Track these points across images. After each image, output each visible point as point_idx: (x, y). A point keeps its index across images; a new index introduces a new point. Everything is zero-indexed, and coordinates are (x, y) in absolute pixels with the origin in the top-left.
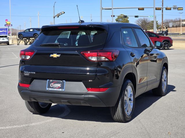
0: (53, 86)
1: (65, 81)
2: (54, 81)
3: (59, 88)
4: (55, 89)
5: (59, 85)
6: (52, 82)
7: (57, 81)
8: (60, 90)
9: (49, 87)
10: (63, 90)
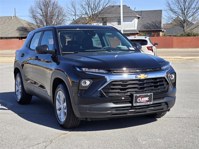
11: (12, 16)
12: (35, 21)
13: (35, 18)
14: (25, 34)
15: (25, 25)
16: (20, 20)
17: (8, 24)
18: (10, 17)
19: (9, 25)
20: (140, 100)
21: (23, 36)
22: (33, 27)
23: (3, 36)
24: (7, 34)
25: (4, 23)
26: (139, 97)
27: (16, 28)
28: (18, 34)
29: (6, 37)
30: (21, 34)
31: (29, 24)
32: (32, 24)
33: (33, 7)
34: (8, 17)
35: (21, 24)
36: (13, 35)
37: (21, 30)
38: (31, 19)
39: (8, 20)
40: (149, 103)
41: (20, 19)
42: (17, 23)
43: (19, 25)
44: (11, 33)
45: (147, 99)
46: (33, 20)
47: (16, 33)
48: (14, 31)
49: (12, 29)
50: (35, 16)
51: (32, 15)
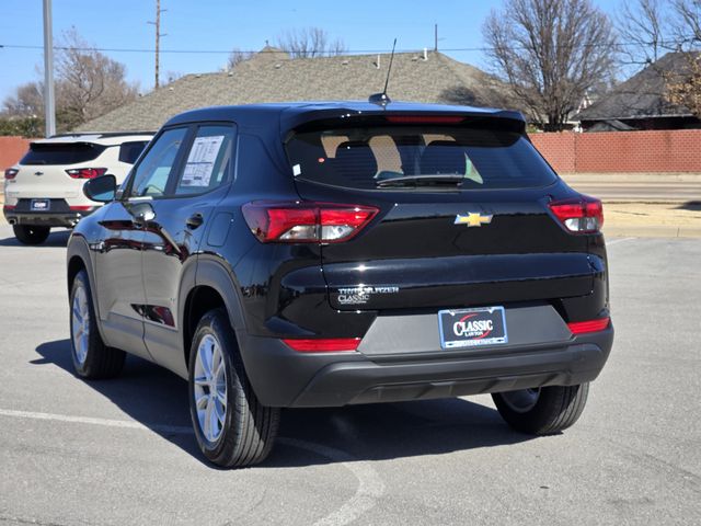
0: (464, 330)
1: (502, 308)
2: (464, 311)
3: (487, 335)
4: (476, 342)
5: (486, 325)
6: (458, 317)
7: (477, 310)
8: (494, 341)
9: (450, 336)
10: (504, 340)
11: (426, 49)
12: (502, 69)
13: (506, 58)
15: (470, 83)
16: (450, 64)
17: (409, 80)
18: (417, 53)
19: (411, 82)
22: (495, 87)
25: (396, 75)
27: (438, 93)
31: (482, 77)
32: (494, 77)
33: (498, 16)
34: (411, 54)
35: (455, 78)
37: (456, 100)
38: (489, 59)
39: (410, 64)
41: (450, 59)
42: (439, 73)
43: (446, 82)
46: (497, 63)
49: (424, 96)
50: (505, 48)
51: (493, 47)
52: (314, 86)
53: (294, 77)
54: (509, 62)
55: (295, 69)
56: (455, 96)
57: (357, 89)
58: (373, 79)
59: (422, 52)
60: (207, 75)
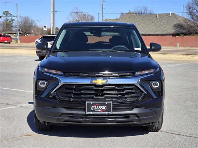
12: (191, 18)
13: (192, 15)
14: (181, 31)
15: (182, 22)
16: (177, 17)
17: (165, 21)
18: (168, 14)
19: (166, 22)
20: (95, 109)
21: (178, 33)
22: (189, 23)
23: (159, 32)
24: (163, 30)
25: (162, 20)
26: (93, 104)
27: (173, 25)
28: (174, 31)
29: (162, 34)
30: (177, 31)
31: (186, 20)
32: (189, 20)
33: (190, 3)
34: (167, 14)
35: (178, 21)
36: (169, 32)
37: (177, 27)
38: (187, 16)
39: (166, 17)
40: (106, 113)
41: (178, 15)
42: (174, 19)
43: (176, 22)
44: (167, 30)
45: (104, 108)
46: (190, 17)
47: (172, 30)
48: (170, 27)
49: (169, 26)
50: (192, 13)
51: (189, 12)
52: (139, 23)
53: (134, 20)
54: (193, 16)
55: (134, 18)
56: (178, 26)
57: (151, 24)
58: (155, 21)
59: (170, 13)
60: (111, 19)
